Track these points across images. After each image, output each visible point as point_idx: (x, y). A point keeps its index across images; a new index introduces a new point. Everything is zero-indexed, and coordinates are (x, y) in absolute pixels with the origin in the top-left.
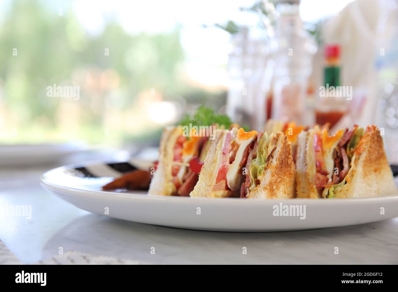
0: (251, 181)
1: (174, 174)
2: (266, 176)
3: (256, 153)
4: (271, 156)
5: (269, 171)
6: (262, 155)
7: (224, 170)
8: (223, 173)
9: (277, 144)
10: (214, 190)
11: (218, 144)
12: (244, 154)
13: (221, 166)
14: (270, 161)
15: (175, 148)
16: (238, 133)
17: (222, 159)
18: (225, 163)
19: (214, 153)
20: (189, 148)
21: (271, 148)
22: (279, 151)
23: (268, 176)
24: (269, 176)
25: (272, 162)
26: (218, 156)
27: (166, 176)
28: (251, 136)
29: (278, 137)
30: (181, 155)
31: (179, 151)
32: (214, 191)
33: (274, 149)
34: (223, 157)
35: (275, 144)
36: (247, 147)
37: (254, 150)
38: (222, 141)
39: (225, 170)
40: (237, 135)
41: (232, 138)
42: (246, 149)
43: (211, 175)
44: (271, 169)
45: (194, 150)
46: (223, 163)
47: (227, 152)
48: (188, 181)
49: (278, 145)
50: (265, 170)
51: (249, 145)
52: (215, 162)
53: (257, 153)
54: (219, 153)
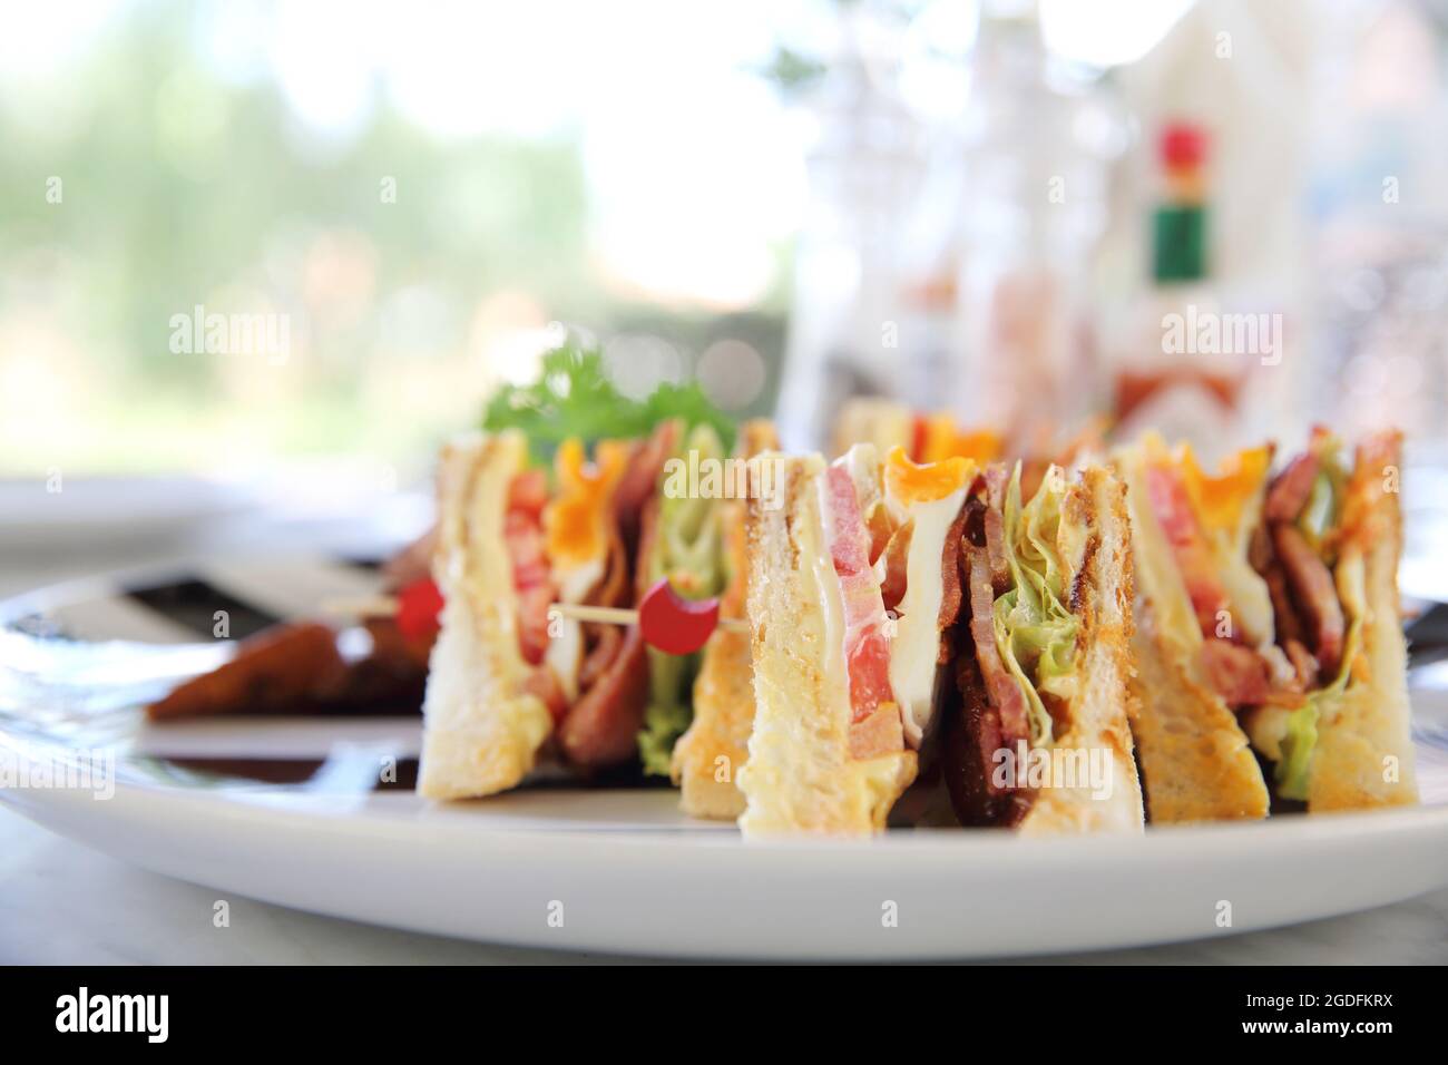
0: (1026, 703)
1: (534, 654)
2: (1094, 679)
3: (1005, 562)
4: (1085, 577)
5: (1099, 650)
6: (1043, 574)
7: (870, 650)
8: (871, 667)
9: (1095, 523)
10: (856, 754)
11: (798, 524)
12: (947, 569)
13: (851, 632)
14: (1092, 604)
15: (510, 532)
16: (887, 470)
17: (849, 598)
18: (867, 615)
19: (788, 563)
20: (575, 532)
21: (1072, 541)
22: (1115, 557)
23: (1107, 679)
24: (1111, 677)
25: (1098, 609)
26: (821, 584)
27: (496, 660)
28: (955, 484)
29: (1091, 487)
30: (546, 562)
31: (531, 545)
32: (855, 758)
33: (1092, 548)
34: (847, 586)
35: (1089, 523)
36: (950, 536)
37: (991, 553)
38: (812, 506)
39: (877, 650)
40: (886, 481)
41: (860, 491)
42: (948, 544)
43: (816, 679)
44: (1109, 644)
45: (601, 539)
46: (859, 616)
47: (859, 560)
48: (605, 685)
49: (1100, 523)
50: (1082, 648)
51: (956, 523)
52: (810, 607)
53: (1009, 564)
54: (818, 565)
